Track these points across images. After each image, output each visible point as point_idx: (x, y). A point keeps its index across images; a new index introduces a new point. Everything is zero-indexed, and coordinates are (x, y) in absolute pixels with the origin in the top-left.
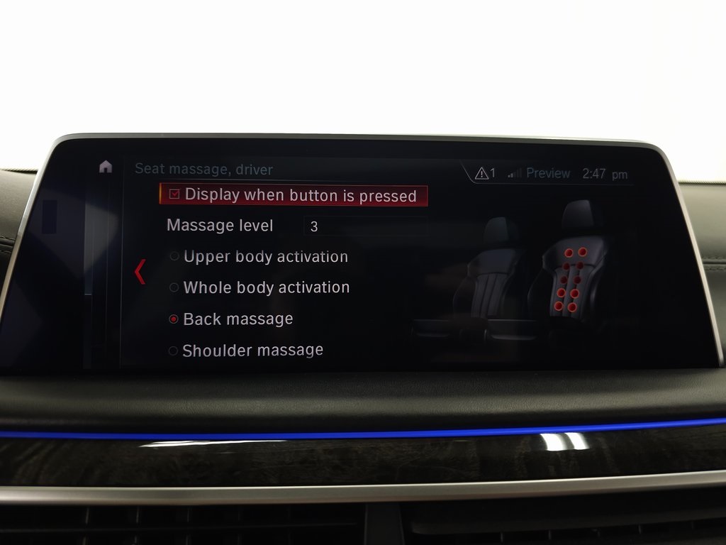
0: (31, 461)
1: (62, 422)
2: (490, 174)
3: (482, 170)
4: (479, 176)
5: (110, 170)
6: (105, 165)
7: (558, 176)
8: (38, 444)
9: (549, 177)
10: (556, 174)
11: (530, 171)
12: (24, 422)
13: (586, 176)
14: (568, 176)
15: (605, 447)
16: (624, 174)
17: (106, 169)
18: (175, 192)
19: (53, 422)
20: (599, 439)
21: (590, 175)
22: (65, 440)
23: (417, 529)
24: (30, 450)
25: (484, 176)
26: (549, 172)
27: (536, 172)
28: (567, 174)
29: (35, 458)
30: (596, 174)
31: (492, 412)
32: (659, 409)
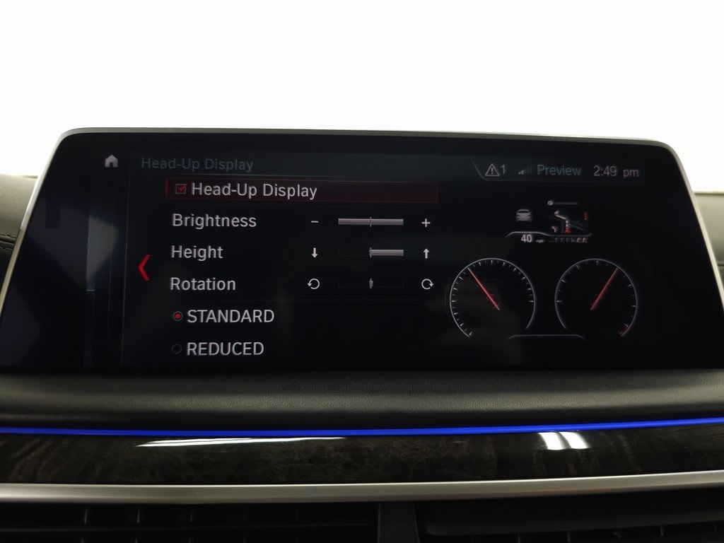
0: (29, 458)
1: (61, 418)
2: (501, 171)
3: (492, 167)
4: (490, 172)
5: (115, 165)
6: (111, 160)
7: (569, 173)
8: (36, 441)
9: (560, 174)
10: (567, 171)
11: (541, 168)
12: (22, 417)
13: (598, 173)
14: (579, 174)
15: (625, 444)
16: (634, 172)
17: (111, 164)
18: (181, 187)
19: (52, 418)
20: (619, 437)
21: (601, 172)
22: (64, 436)
23: (433, 530)
24: (28, 446)
25: (495, 173)
26: (560, 169)
27: (547, 169)
28: (578, 172)
29: (33, 454)
30: (606, 171)
31: (508, 409)
32: (679, 406)
